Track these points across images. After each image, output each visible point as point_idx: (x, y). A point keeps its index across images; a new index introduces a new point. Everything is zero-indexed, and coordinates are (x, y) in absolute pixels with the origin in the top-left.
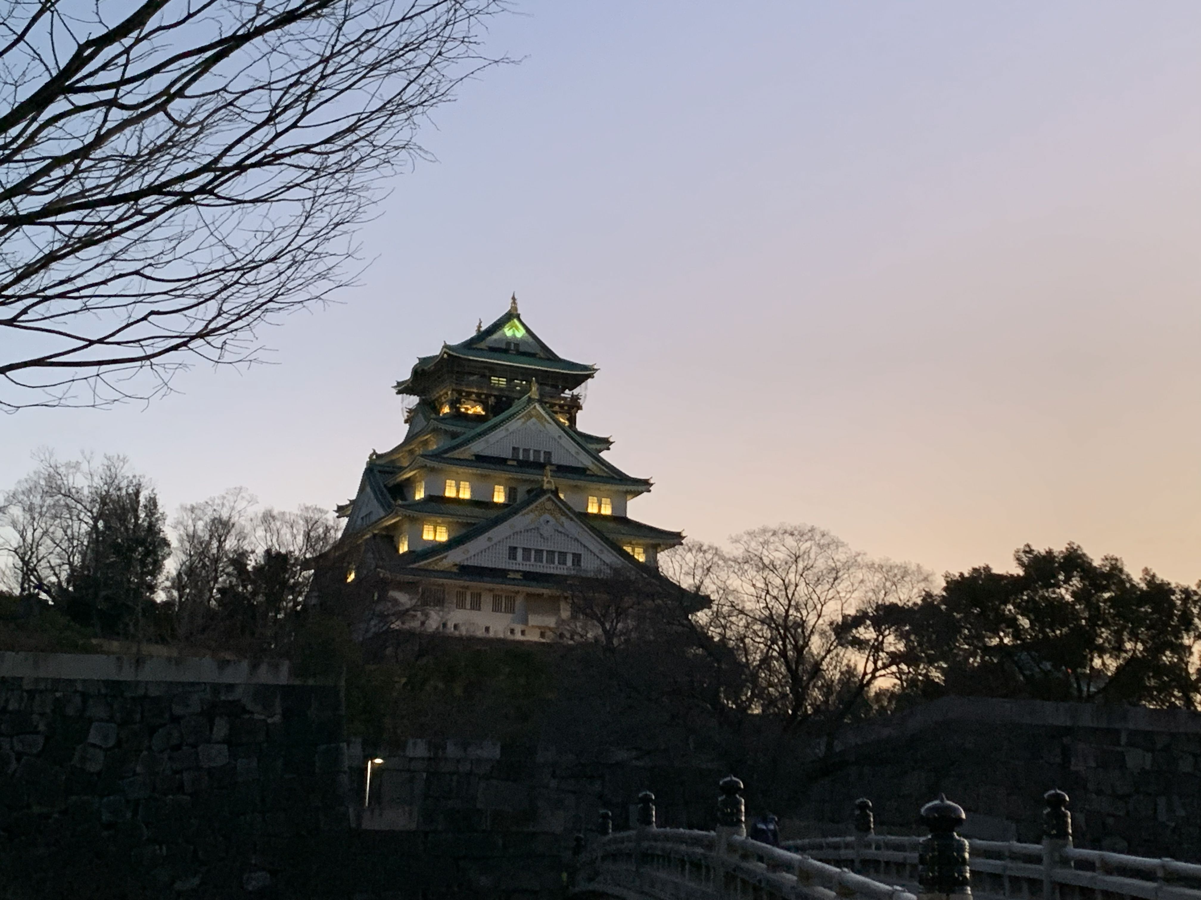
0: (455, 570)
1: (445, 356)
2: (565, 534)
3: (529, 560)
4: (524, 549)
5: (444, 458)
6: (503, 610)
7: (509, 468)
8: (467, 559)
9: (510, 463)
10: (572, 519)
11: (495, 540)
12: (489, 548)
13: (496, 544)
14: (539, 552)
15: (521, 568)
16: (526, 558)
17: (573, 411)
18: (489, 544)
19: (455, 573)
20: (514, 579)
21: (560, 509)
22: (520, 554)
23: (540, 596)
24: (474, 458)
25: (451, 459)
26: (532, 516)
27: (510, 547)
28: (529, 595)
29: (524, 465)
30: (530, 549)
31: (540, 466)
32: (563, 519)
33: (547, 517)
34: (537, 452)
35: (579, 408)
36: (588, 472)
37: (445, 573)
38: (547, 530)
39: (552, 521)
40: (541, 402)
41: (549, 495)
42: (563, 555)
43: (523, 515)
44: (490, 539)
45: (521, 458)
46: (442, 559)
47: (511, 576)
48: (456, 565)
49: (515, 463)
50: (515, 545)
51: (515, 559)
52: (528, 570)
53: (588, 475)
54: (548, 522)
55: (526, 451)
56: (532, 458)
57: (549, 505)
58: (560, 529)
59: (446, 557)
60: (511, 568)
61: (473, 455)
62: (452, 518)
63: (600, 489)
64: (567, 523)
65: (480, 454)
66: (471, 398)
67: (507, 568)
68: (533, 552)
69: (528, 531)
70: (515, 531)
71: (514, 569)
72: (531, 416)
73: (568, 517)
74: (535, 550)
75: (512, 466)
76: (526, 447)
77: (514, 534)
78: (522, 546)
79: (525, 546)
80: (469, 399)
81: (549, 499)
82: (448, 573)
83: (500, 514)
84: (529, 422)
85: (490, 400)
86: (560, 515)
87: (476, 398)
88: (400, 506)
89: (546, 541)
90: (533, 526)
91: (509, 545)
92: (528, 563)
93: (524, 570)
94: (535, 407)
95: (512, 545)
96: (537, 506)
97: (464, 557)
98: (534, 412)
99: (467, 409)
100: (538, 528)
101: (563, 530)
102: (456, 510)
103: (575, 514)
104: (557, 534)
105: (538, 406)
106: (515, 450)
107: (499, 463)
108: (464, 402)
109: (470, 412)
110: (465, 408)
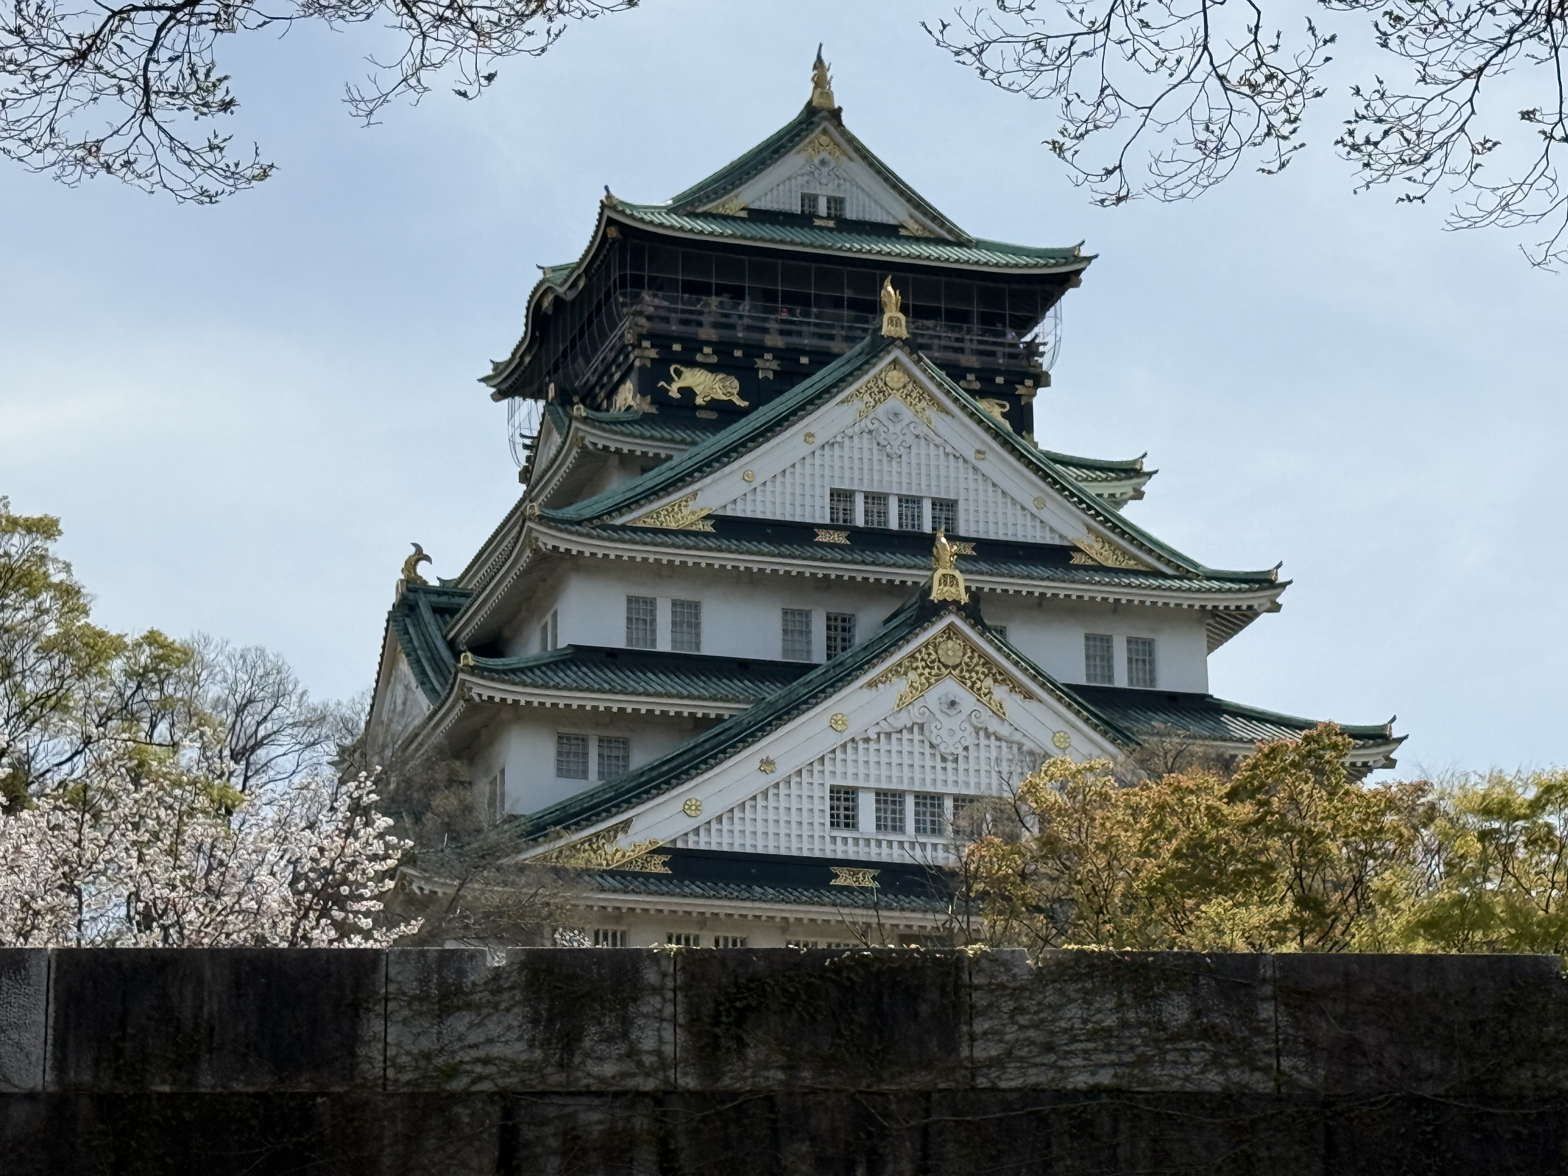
0: (657, 866)
1: (613, 232)
2: (1009, 742)
3: (898, 827)
4: (881, 795)
5: (615, 528)
7: (820, 552)
8: (697, 831)
9: (823, 537)
10: (1029, 695)
11: (784, 769)
12: (765, 793)
13: (787, 780)
14: (929, 801)
15: (873, 854)
16: (890, 822)
17: (1021, 390)
18: (764, 781)
19: (659, 877)
20: (850, 889)
21: (988, 662)
22: (867, 807)
24: (708, 527)
25: (635, 530)
26: (900, 685)
27: (833, 789)
30: (902, 794)
31: (922, 543)
32: (1000, 693)
33: (950, 687)
34: (909, 502)
35: (1041, 379)
36: (1078, 559)
37: (626, 878)
38: (951, 733)
39: (967, 701)
40: (913, 346)
41: (951, 619)
43: (872, 684)
44: (767, 764)
45: (860, 521)
46: (615, 830)
47: (844, 879)
48: (659, 851)
49: (840, 538)
50: (850, 782)
51: (850, 822)
52: (896, 859)
53: (1078, 567)
54: (953, 704)
55: (876, 499)
56: (894, 525)
57: (951, 650)
58: (994, 725)
59: (626, 826)
60: (840, 855)
61: (708, 517)
62: (643, 704)
63: (1116, 608)
64: (1012, 703)
65: (729, 513)
66: (699, 358)
67: (829, 855)
68: (910, 803)
69: (888, 735)
70: (847, 736)
71: (852, 856)
72: (884, 392)
73: (1016, 687)
74: (917, 795)
75: (832, 546)
76: (876, 488)
77: (844, 746)
78: (873, 784)
79: (884, 785)
80: (692, 364)
81: (951, 632)
82: (635, 875)
83: (798, 686)
84: (881, 409)
85: (759, 363)
86: (989, 682)
87: (714, 359)
88: (472, 670)
89: (950, 765)
90: (904, 720)
91: (829, 782)
92: (895, 837)
93: (885, 858)
94: (895, 363)
95: (839, 782)
96: (912, 656)
97: (686, 824)
98: (895, 378)
99: (688, 393)
100: (922, 727)
101: (1004, 730)
102: (656, 682)
103: (1037, 674)
104: (983, 741)
105: (905, 359)
106: (841, 497)
107: (788, 537)
108: (679, 373)
109: (699, 401)
110: (680, 390)
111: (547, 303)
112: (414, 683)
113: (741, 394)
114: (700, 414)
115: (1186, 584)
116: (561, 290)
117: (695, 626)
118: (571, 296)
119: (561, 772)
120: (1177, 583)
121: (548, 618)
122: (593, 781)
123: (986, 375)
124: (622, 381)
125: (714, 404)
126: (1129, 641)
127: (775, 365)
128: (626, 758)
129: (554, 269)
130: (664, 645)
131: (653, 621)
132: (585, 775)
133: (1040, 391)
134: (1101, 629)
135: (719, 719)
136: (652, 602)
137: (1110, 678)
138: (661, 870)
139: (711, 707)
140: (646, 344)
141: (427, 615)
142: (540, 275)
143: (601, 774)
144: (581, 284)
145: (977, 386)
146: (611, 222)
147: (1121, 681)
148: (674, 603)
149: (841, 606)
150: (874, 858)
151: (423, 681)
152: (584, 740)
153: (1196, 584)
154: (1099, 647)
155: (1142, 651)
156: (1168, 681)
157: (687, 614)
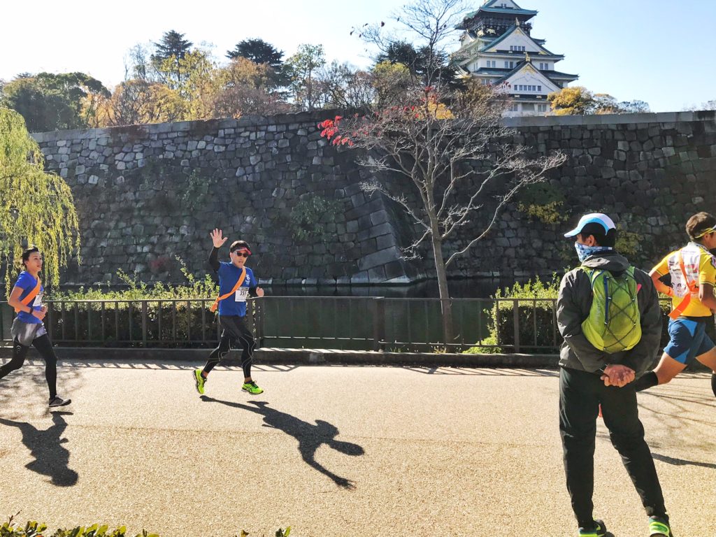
2: (535, 79)
8: (500, 92)
9: (509, 52)
10: (536, 72)
14: (525, 86)
15: (519, 93)
16: (521, 89)
17: (529, 30)
20: (517, 98)
21: (532, 69)
22: (518, 87)
23: (527, 103)
25: (488, 52)
26: (523, 72)
28: (523, 104)
29: (515, 52)
30: (522, 86)
31: (521, 53)
33: (528, 72)
34: (519, 47)
35: (531, 28)
36: (539, 53)
38: (528, 78)
39: (530, 74)
40: (519, 26)
41: (528, 63)
42: (534, 87)
43: (519, 72)
45: (514, 50)
47: (516, 96)
48: (497, 94)
49: (512, 52)
50: (516, 84)
51: (516, 89)
52: (522, 94)
53: (539, 55)
54: (528, 74)
55: (516, 47)
56: (518, 50)
57: (528, 67)
58: (532, 76)
60: (515, 94)
61: (496, 50)
62: (491, 75)
63: (544, 60)
64: (534, 73)
65: (500, 50)
66: (490, 27)
69: (521, 78)
71: (517, 93)
72: (517, 33)
76: (516, 45)
77: (516, 80)
78: (519, 84)
81: (528, 65)
83: (510, 73)
84: (516, 35)
85: (497, 28)
86: (532, 71)
87: (492, 28)
89: (528, 82)
90: (523, 76)
91: (514, 84)
92: (521, 91)
96: (524, 68)
98: (517, 30)
100: (525, 77)
102: (493, 72)
103: (536, 69)
104: (532, 79)
106: (511, 47)
107: (506, 52)
108: (488, 30)
109: (490, 33)
110: (488, 32)
111: (467, 18)
113: (495, 32)
120: (550, 56)
121: (475, 63)
125: (494, 34)
126: (545, 64)
130: (491, 67)
131: (490, 64)
134: (542, 63)
135: (502, 77)
136: (490, 61)
137: (543, 69)
140: (484, 25)
144: (474, 17)
145: (524, 29)
147: (545, 69)
148: (492, 61)
149: (512, 61)
153: (552, 56)
154: (541, 65)
155: (547, 65)
156: (549, 69)
157: (494, 63)
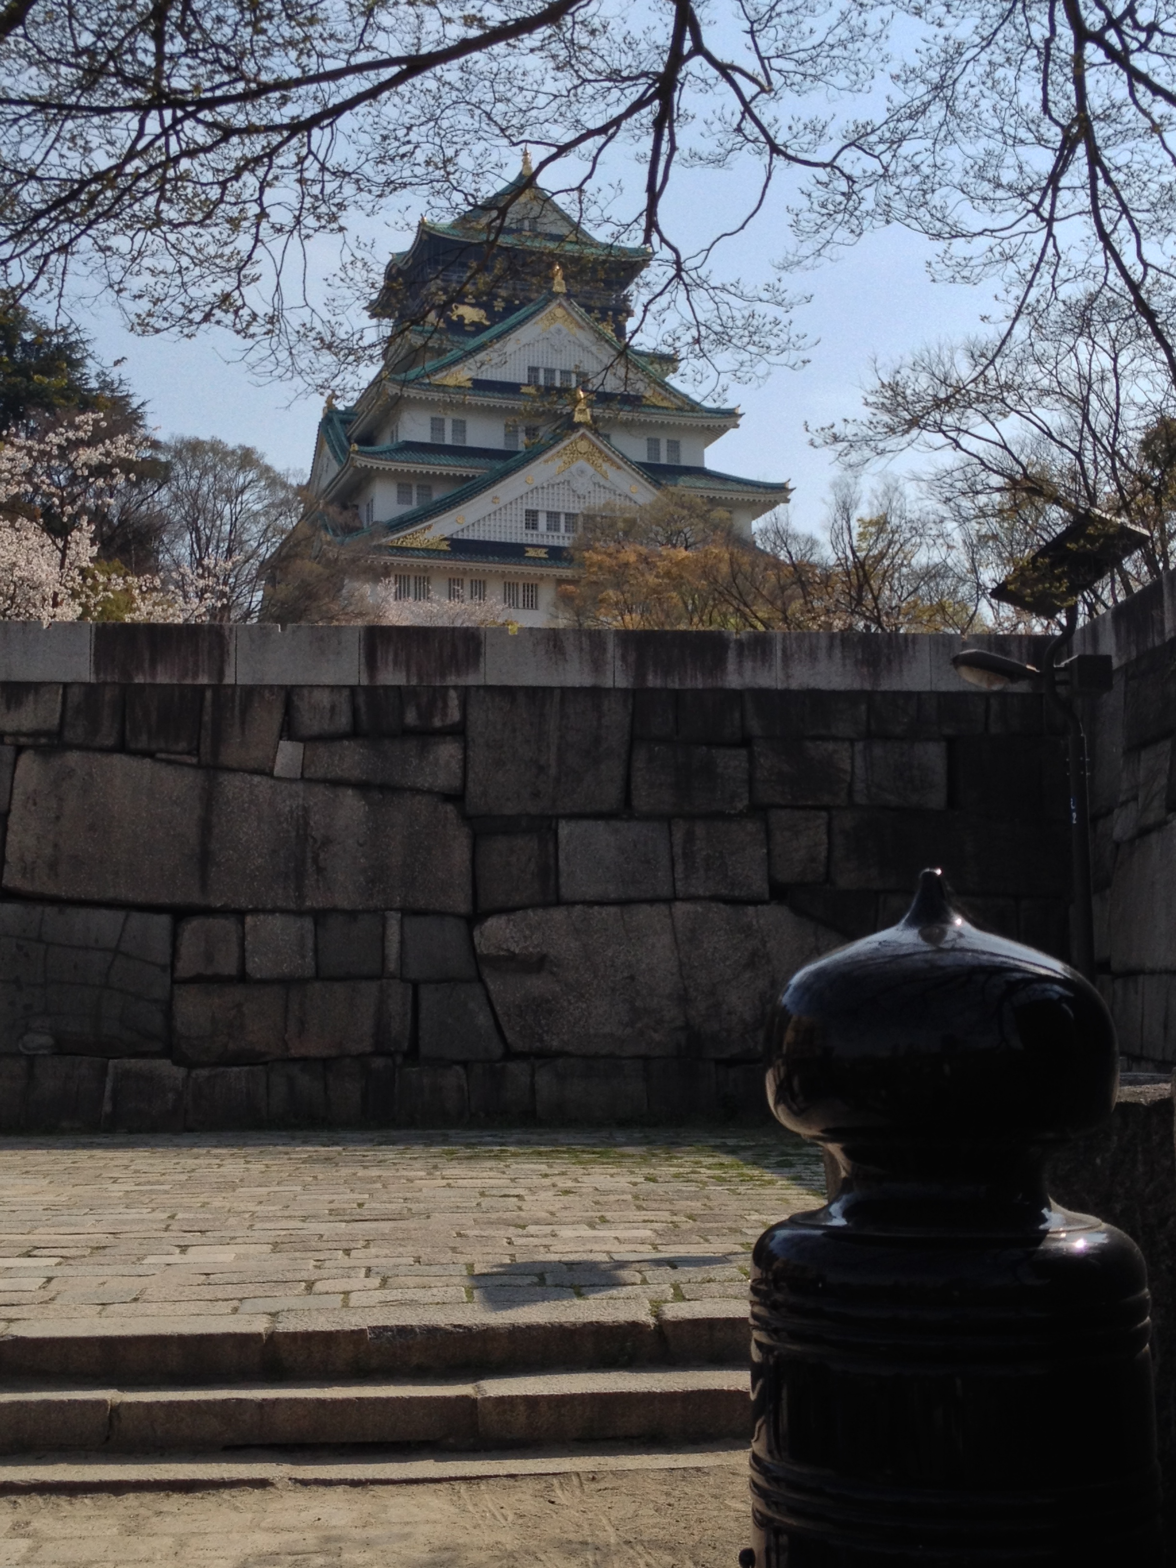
0: (444, 546)
1: (425, 237)
2: (610, 490)
3: (557, 529)
4: (549, 514)
5: (425, 384)
6: (521, 605)
7: (523, 397)
8: (463, 530)
9: (524, 390)
10: (619, 468)
11: (504, 500)
12: (495, 513)
13: (505, 507)
14: (571, 517)
15: (545, 542)
16: (553, 526)
17: (620, 318)
18: (495, 507)
19: (445, 552)
20: (534, 558)
21: (601, 452)
22: (542, 520)
24: (470, 385)
25: (434, 385)
26: (558, 463)
27: (527, 511)
28: (559, 581)
29: (548, 390)
30: (559, 514)
31: (570, 393)
32: (606, 466)
33: (581, 463)
34: (565, 373)
35: (629, 313)
36: (645, 402)
37: (429, 552)
38: (582, 485)
39: (590, 470)
40: (568, 295)
41: (582, 431)
43: (546, 461)
44: (496, 499)
45: (542, 382)
46: (424, 529)
47: (531, 553)
48: (445, 539)
49: (532, 390)
50: (534, 508)
51: (535, 527)
52: (556, 544)
53: (644, 406)
54: (582, 472)
55: (550, 372)
56: (558, 384)
57: (583, 446)
58: (603, 481)
59: (429, 527)
60: (529, 542)
61: (469, 379)
62: (438, 470)
63: (663, 426)
64: (612, 473)
65: (479, 377)
66: (466, 300)
67: (524, 542)
68: (562, 518)
69: (553, 486)
70: (533, 486)
71: (535, 542)
72: (554, 319)
73: (613, 463)
74: (566, 514)
75: (528, 395)
76: (549, 366)
77: (532, 491)
78: (546, 509)
79: (551, 509)
80: (464, 303)
81: (583, 437)
82: (434, 551)
83: (511, 462)
84: (553, 328)
85: (495, 303)
86: (600, 461)
87: (473, 301)
88: (357, 452)
89: (582, 500)
90: (560, 479)
91: (525, 507)
92: (555, 534)
93: (551, 544)
94: (560, 305)
95: (530, 507)
96: (565, 449)
97: (457, 527)
98: (559, 312)
99: (461, 318)
100: (569, 482)
101: (608, 485)
102: (444, 459)
103: (624, 458)
104: (597, 489)
105: (565, 304)
106: (533, 370)
107: (510, 388)
108: (457, 308)
109: (466, 322)
110: (458, 316)
111: (394, 271)
112: (331, 457)
113: (487, 319)
114: (468, 328)
115: (695, 414)
116: (400, 265)
117: (464, 431)
118: (406, 267)
119: (400, 501)
120: (690, 414)
121: (394, 428)
122: (414, 506)
123: (604, 311)
124: (429, 311)
125: (473, 323)
126: (668, 441)
127: (503, 304)
128: (430, 495)
129: (398, 254)
130: (448, 440)
131: (443, 430)
132: (410, 502)
133: (630, 319)
134: (653, 435)
135: (474, 477)
136: (443, 420)
137: (658, 459)
138: (446, 548)
139: (471, 472)
140: (440, 293)
141: (337, 424)
142: (390, 257)
143: (418, 503)
144: (410, 262)
145: (599, 316)
146: (424, 232)
147: (664, 460)
148: (454, 421)
149: (532, 423)
150: (545, 543)
151: (336, 456)
152: (410, 486)
153: (699, 415)
154: (654, 445)
155: (674, 446)
156: (686, 461)
157: (460, 427)
